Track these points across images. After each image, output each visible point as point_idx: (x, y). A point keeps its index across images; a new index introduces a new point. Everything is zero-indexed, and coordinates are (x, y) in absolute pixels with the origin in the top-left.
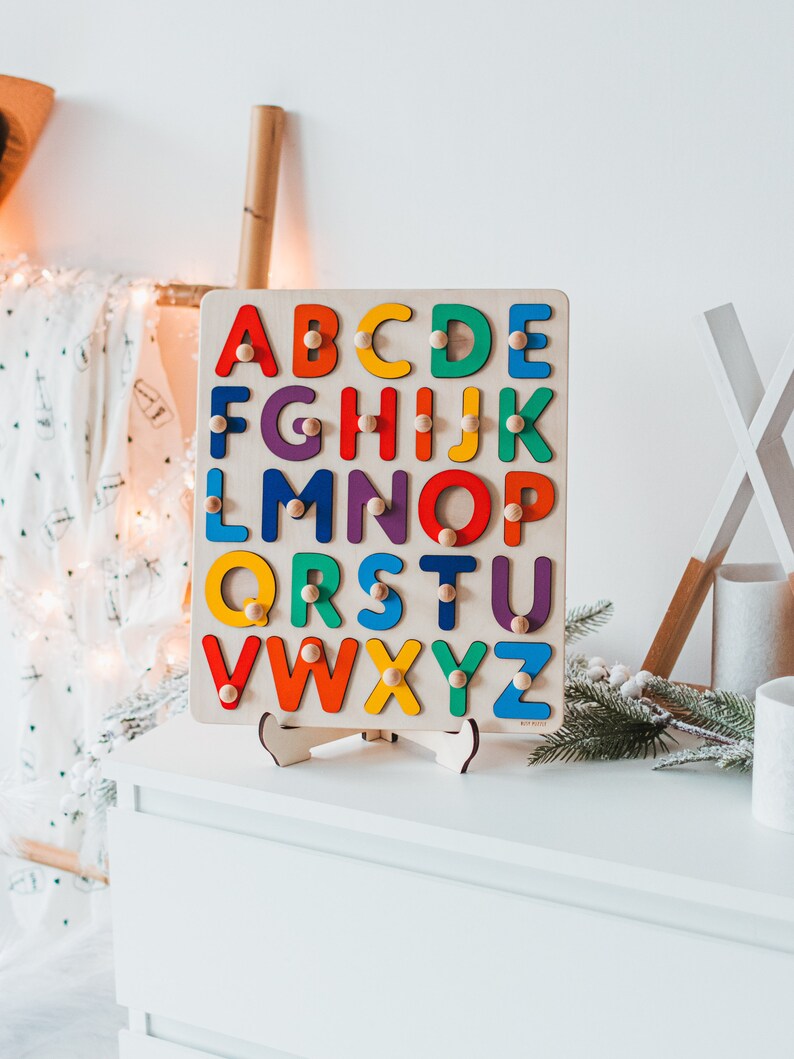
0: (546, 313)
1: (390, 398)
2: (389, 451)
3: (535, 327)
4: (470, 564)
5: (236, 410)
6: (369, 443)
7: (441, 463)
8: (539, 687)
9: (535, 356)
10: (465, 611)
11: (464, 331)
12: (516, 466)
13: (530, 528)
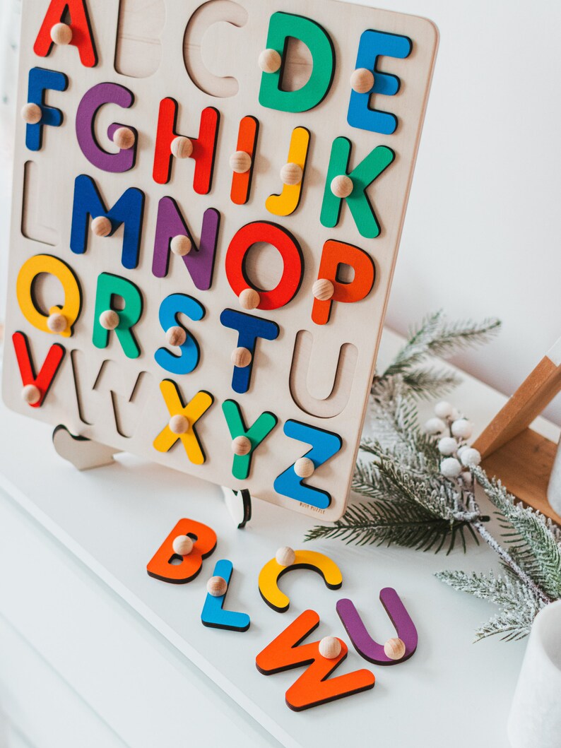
0: (407, 47)
1: (212, 119)
2: (204, 183)
3: (390, 65)
4: (273, 331)
5: (55, 98)
6: (185, 168)
7: (257, 211)
8: (323, 476)
9: (382, 102)
10: (261, 377)
11: (303, 51)
12: (338, 234)
13: (341, 308)
